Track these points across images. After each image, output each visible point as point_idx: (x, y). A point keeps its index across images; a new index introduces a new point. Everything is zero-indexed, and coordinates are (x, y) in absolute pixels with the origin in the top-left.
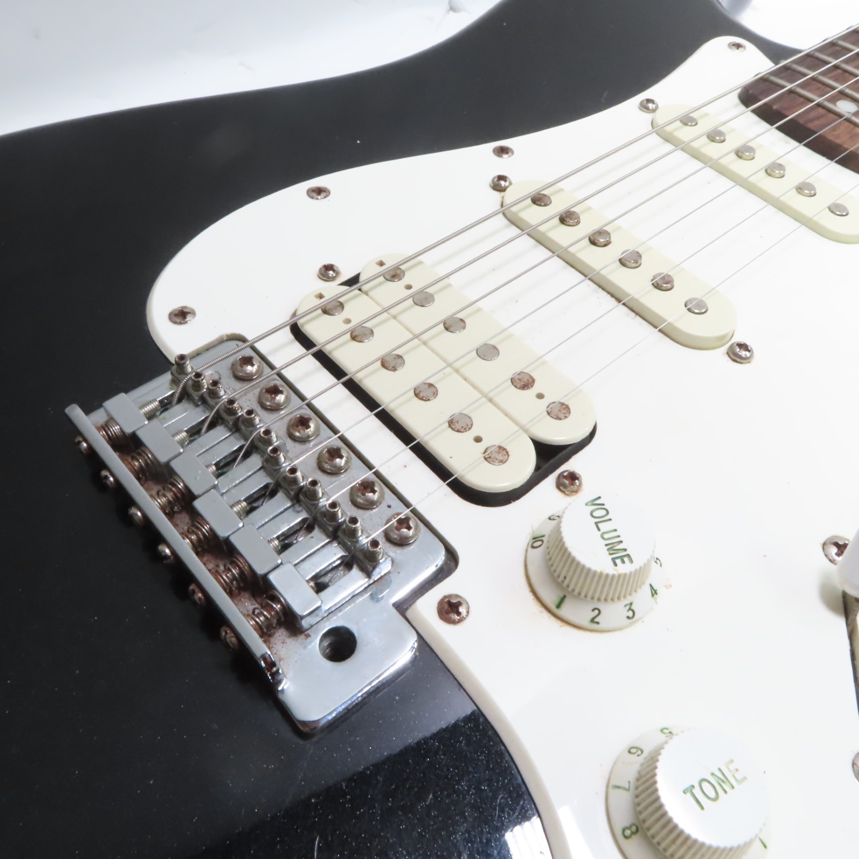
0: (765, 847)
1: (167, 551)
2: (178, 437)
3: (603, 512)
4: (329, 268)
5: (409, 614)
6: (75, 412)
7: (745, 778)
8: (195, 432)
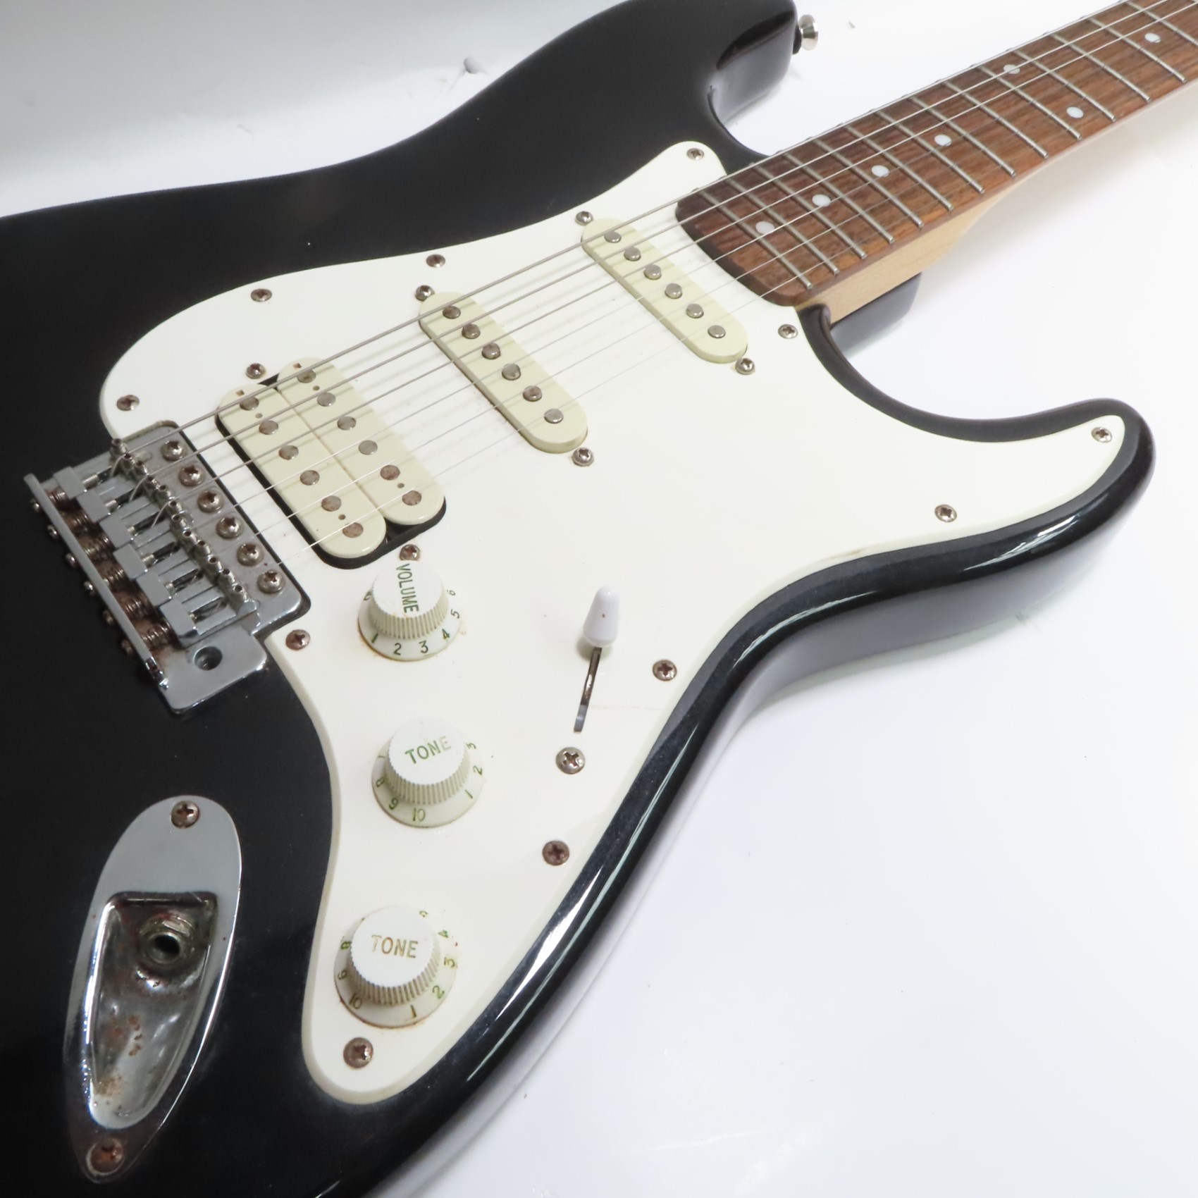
0: (471, 797)
1: (91, 586)
2: (108, 504)
3: (408, 575)
4: (255, 367)
5: (267, 642)
6: (32, 480)
7: (450, 748)
8: (123, 500)
